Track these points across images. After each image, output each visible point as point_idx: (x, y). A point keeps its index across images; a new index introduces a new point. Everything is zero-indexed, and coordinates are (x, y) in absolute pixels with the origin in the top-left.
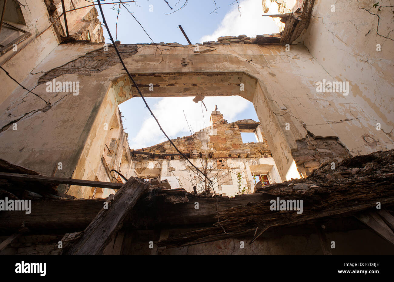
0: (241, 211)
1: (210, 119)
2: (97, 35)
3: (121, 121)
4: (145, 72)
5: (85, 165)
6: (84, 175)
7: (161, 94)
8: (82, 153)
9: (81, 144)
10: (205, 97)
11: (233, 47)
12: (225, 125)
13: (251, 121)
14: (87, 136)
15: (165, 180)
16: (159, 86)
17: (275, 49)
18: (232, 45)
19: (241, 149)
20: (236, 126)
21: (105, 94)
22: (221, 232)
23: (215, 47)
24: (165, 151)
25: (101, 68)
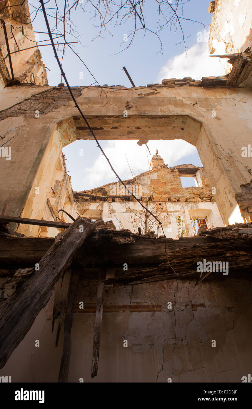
0: (187, 253)
1: (151, 163)
2: (41, 78)
3: (64, 164)
4: (89, 115)
5: (33, 205)
6: (31, 215)
7: (105, 137)
8: (30, 194)
9: (28, 185)
10: (149, 140)
11: (177, 90)
12: (165, 170)
13: (191, 165)
14: (34, 177)
15: (110, 221)
16: (103, 129)
17: (221, 92)
18: (176, 87)
19: (180, 193)
20: (176, 170)
21: (50, 136)
22: (167, 272)
23: (159, 90)
24: (106, 193)
25: (46, 110)
